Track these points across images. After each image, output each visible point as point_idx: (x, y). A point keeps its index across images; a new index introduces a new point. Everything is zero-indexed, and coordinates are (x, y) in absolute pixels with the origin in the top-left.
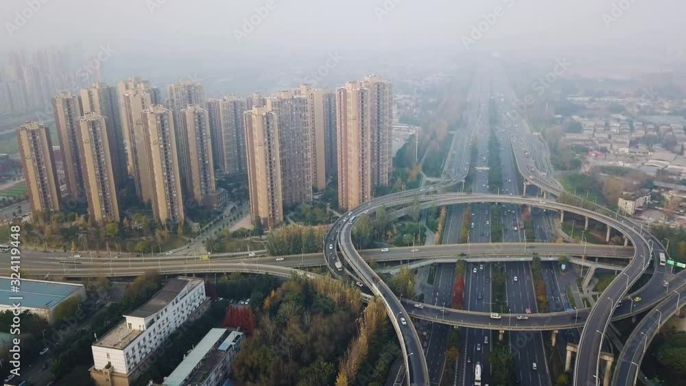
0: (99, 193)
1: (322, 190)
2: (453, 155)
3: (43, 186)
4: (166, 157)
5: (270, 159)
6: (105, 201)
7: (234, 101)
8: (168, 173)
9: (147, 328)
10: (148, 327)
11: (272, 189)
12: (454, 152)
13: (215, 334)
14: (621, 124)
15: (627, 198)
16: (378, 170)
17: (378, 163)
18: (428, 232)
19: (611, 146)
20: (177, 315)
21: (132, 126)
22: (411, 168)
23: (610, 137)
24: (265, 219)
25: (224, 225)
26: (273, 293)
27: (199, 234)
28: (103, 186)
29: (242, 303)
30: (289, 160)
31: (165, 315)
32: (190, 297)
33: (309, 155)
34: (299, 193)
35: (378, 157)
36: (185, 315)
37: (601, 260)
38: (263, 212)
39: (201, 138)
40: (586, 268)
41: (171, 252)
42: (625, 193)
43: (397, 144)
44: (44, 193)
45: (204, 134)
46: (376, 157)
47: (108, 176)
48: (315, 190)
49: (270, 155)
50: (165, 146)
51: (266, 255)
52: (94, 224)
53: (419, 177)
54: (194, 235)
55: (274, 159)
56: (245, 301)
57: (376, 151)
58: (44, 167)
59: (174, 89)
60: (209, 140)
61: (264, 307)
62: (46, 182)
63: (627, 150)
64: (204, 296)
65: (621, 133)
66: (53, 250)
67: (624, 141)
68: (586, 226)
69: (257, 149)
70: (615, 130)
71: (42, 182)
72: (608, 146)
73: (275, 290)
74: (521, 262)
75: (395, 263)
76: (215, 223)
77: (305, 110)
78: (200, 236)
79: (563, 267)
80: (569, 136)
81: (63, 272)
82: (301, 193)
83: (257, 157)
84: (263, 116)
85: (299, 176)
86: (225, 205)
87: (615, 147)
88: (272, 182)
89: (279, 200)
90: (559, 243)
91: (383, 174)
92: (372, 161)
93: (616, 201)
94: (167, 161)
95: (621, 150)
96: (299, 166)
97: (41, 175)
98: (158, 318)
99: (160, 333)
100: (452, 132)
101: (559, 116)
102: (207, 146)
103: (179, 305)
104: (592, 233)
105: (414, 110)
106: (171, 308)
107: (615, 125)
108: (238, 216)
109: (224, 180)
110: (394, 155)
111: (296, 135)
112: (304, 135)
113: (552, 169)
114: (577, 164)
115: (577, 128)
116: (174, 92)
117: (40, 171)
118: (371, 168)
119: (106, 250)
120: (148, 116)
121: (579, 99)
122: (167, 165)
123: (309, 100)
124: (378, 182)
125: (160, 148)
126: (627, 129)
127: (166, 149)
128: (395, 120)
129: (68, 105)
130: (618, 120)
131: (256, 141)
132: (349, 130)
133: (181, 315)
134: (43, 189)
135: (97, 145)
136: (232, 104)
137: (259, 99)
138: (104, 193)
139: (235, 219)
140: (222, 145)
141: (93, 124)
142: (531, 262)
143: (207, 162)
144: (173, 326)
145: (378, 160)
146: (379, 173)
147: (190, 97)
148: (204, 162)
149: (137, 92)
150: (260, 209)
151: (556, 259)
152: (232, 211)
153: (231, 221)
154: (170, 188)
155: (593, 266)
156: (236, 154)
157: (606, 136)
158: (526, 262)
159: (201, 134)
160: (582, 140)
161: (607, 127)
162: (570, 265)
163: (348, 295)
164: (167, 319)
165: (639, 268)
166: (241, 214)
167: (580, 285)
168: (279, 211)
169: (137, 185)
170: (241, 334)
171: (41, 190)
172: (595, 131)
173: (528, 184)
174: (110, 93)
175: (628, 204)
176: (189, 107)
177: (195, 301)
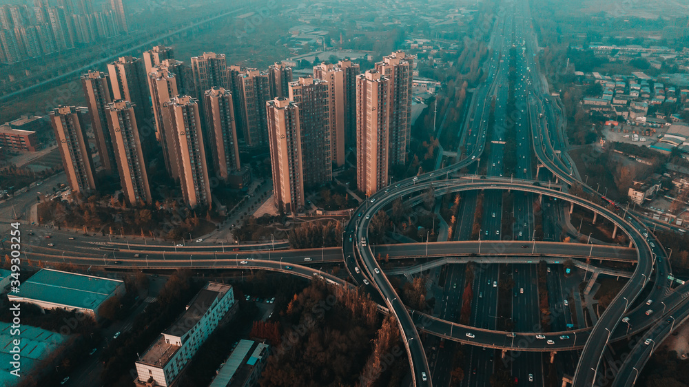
0: (131, 177)
1: (342, 167)
2: (471, 123)
3: (79, 167)
4: (193, 147)
5: (292, 150)
6: (137, 183)
7: (257, 77)
8: (195, 161)
9: (183, 344)
10: (184, 342)
11: (294, 178)
12: (472, 120)
13: (243, 347)
14: (642, 86)
15: (638, 189)
16: (396, 149)
17: (397, 143)
18: (443, 223)
19: (629, 114)
20: (209, 324)
21: (159, 108)
22: (429, 142)
23: (629, 103)
24: (288, 205)
25: (249, 208)
26: (295, 296)
27: (226, 218)
28: (135, 170)
29: (268, 302)
30: (310, 144)
31: (199, 327)
32: (220, 306)
33: (329, 138)
34: (319, 175)
35: (397, 137)
36: (217, 322)
37: (605, 265)
38: (286, 197)
39: (226, 120)
40: (590, 275)
41: (201, 240)
42: (636, 183)
43: (416, 108)
44: (81, 173)
45: (228, 117)
46: (394, 138)
47: (139, 161)
48: (335, 166)
49: (292, 147)
50: (191, 136)
51: (288, 247)
52: (128, 204)
53: (436, 151)
54: (221, 219)
55: (296, 150)
56: (270, 300)
57: (394, 132)
58: (79, 150)
59: (197, 63)
60: (234, 123)
61: (287, 311)
62: (81, 163)
63: (644, 119)
64: (233, 301)
65: (640, 99)
66: (93, 233)
67: (643, 109)
68: (594, 220)
69: (279, 141)
70: (634, 95)
71: (78, 163)
72: (625, 114)
73: (298, 295)
74: (528, 265)
75: (409, 263)
76: (240, 205)
77: (325, 95)
78: (228, 220)
79: (568, 271)
80: (589, 101)
81: (102, 262)
82: (321, 173)
83: (280, 148)
84: (285, 111)
85: (320, 159)
86: (250, 183)
87: (633, 115)
88: (294, 171)
89: (301, 187)
90: (567, 242)
91: (401, 152)
92: (391, 141)
93: (627, 192)
94: (194, 150)
95: (638, 118)
96: (320, 148)
97: (76, 157)
98: (192, 332)
99: (195, 344)
100: (471, 90)
101: (581, 73)
102: (231, 128)
103: (211, 315)
104: (599, 228)
105: (435, 61)
106: (204, 320)
107: (635, 88)
108: (262, 196)
109: (248, 152)
110: (412, 123)
111: (317, 120)
112: (325, 119)
113: (567, 143)
114: (593, 138)
115: (596, 91)
116: (198, 66)
117: (75, 154)
118: (389, 148)
119: (140, 235)
120: (175, 108)
121: (602, 48)
122: (194, 154)
123: (330, 87)
124: (396, 161)
125: (187, 139)
126: (646, 93)
127: (192, 139)
128: (416, 73)
129: (98, 86)
130: (639, 81)
131: (278, 133)
132: (368, 119)
133: (213, 323)
134: (80, 170)
135: (127, 132)
136: (255, 81)
137: (281, 69)
138: (136, 177)
139: (259, 200)
140: (245, 113)
141: (122, 114)
142: (538, 264)
143: (232, 143)
144: (206, 335)
145: (397, 140)
146: (396, 152)
147: (214, 71)
148: (229, 143)
149: (162, 74)
150: (283, 196)
151: (562, 262)
152: (256, 190)
153: (256, 203)
154: (198, 174)
155: (596, 272)
156: (259, 128)
157: (625, 102)
158: (533, 265)
159: (226, 117)
160: (600, 107)
161: (627, 91)
162: (574, 269)
163: (364, 308)
164: (201, 330)
165: (639, 283)
166: (265, 194)
167: (582, 291)
168: (301, 197)
169: (166, 161)
170: (267, 346)
171: (77, 171)
172: (614, 95)
173: (542, 166)
174: (136, 68)
175: (638, 194)
176: (213, 90)
177: (225, 307)
